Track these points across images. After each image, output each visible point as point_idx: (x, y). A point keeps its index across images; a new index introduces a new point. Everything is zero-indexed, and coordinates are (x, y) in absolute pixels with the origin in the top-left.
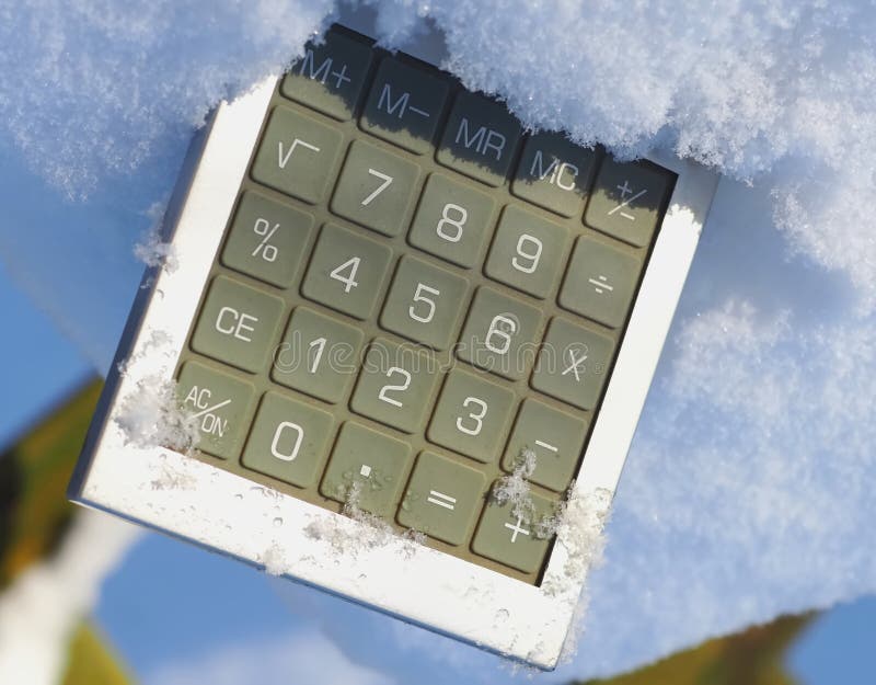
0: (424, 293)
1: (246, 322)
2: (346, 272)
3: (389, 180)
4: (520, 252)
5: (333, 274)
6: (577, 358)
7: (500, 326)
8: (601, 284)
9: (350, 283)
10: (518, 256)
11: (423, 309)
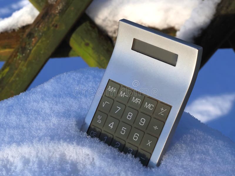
0: (124, 129)
1: (95, 134)
2: (111, 125)
3: (120, 108)
4: (141, 121)
5: (109, 125)
6: (150, 142)
7: (136, 135)
8: (156, 128)
9: (112, 127)
10: (141, 122)
11: (123, 132)
